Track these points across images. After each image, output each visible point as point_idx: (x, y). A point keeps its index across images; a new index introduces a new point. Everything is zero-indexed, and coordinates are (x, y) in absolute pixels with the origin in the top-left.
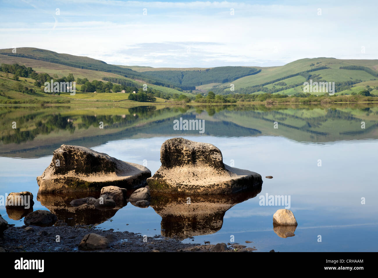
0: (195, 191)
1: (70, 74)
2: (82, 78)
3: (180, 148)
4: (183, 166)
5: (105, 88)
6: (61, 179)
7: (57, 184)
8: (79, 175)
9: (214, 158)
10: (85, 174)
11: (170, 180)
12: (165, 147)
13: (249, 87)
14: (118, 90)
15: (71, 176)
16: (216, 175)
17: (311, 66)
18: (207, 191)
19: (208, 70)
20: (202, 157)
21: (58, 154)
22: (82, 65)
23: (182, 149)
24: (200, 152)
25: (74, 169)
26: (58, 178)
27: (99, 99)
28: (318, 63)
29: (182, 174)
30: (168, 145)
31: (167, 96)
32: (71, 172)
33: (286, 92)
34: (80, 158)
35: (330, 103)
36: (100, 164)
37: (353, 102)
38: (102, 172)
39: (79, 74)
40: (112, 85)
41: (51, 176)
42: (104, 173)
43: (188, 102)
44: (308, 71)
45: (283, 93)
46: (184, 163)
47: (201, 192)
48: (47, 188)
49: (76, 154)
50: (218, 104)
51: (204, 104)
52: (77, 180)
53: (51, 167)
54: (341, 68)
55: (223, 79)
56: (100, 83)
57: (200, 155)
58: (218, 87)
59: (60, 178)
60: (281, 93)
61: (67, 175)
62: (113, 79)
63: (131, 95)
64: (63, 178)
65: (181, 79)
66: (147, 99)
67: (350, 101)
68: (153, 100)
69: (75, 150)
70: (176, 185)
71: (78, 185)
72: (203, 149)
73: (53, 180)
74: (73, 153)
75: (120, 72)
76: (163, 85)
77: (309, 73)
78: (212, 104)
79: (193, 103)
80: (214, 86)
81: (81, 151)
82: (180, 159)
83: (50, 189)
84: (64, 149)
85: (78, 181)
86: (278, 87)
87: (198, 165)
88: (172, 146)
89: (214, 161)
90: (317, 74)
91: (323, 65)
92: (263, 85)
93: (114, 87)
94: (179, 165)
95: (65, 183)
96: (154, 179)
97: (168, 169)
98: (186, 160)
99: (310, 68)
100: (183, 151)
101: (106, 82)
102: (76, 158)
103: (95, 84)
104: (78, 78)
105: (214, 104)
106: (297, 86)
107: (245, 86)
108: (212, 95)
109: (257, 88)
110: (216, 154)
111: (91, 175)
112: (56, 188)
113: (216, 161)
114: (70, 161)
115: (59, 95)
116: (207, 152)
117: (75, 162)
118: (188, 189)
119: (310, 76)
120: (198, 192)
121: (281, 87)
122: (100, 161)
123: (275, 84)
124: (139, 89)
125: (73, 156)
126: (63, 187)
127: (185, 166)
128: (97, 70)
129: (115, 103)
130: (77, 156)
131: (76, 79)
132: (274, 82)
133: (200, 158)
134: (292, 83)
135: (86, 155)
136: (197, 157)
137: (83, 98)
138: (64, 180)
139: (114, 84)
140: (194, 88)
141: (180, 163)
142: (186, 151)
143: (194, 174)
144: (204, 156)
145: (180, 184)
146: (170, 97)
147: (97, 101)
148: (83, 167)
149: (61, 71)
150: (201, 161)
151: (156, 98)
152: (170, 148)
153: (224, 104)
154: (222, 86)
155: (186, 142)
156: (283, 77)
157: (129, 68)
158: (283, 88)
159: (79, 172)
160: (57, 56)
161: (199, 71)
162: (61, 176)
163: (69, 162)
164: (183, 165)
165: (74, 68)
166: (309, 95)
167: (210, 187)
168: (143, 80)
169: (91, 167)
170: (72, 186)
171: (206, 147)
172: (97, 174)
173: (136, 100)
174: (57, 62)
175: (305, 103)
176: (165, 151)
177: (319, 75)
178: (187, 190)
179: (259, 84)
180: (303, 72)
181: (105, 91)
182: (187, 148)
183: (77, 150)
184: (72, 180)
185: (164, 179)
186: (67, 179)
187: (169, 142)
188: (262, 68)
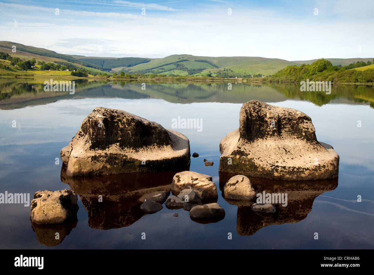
0: (297, 176)
1: (33, 58)
2: (41, 61)
3: (263, 115)
4: (266, 139)
5: (56, 68)
6: (100, 156)
7: (96, 163)
8: (125, 150)
9: (306, 129)
10: (133, 149)
11: (259, 159)
12: (246, 113)
13: (143, 70)
14: (64, 69)
15: (115, 152)
16: (313, 151)
17: (179, 59)
18: (313, 175)
19: (119, 59)
20: (288, 126)
21: (96, 120)
22: (41, 54)
23: (266, 115)
24: (286, 119)
25: (118, 141)
26: (97, 155)
27: (53, 74)
28: (183, 58)
29: (271, 150)
30: (248, 110)
31: (94, 74)
32: (114, 146)
33: (165, 73)
34: (127, 126)
35: (191, 80)
36: (151, 134)
37: (204, 80)
38: (154, 145)
39: (39, 59)
40: (60, 66)
41: (87, 152)
42: (156, 146)
43: (108, 77)
44: (177, 62)
45: (163, 74)
46: (268, 134)
47: (306, 177)
48: (82, 169)
49: (120, 120)
50: (127, 79)
51: (118, 79)
52: (124, 158)
53: (79, 137)
54: (195, 61)
55: (128, 65)
56: (52, 65)
57: (286, 124)
58: (125, 69)
59: (99, 154)
60: (162, 74)
61: (109, 151)
62: (60, 62)
63: (73, 72)
64: (103, 154)
65: (103, 64)
66: (83, 75)
67: (202, 80)
68: (86, 76)
69: (119, 116)
70: (271, 168)
71: (125, 164)
72: (290, 116)
73: (90, 158)
74: (116, 120)
75: (65, 58)
76: (92, 67)
77: (178, 63)
78: (123, 79)
79: (111, 78)
80: (123, 69)
81: (127, 117)
82: (263, 130)
83: (85, 170)
84: (103, 113)
85: (126, 159)
86: (160, 71)
87: (284, 137)
88: (254, 112)
89: (305, 132)
90: (182, 64)
91: (186, 58)
92: (152, 69)
93: (61, 67)
94: (262, 138)
95: (107, 162)
96: (233, 157)
97: (250, 143)
98: (270, 131)
99: (178, 60)
100: (266, 119)
101: (56, 64)
102: (121, 126)
103: (49, 65)
104: (38, 61)
105: (124, 79)
106: (171, 70)
107: (141, 69)
108: (123, 74)
109: (148, 70)
110: (307, 123)
111: (141, 150)
112: (94, 169)
113: (308, 131)
114: (113, 130)
115: (27, 71)
116: (294, 120)
117: (119, 132)
118: (288, 172)
119: (178, 65)
120: (302, 177)
121: (162, 71)
122: (152, 131)
123: (159, 69)
124: (77, 69)
125: (116, 124)
126: (104, 167)
127: (269, 138)
128: (50, 57)
129: (62, 77)
130: (122, 124)
131: (37, 61)
132: (158, 67)
133: (286, 128)
134: (168, 68)
135: (134, 122)
136: (282, 126)
137: (42, 74)
138: (106, 157)
139: (61, 65)
140: (111, 70)
141: (262, 135)
142: (270, 118)
143: (286, 151)
144: (290, 125)
145: (274, 165)
146: (96, 74)
147: (51, 75)
148: (130, 139)
149: (27, 56)
150: (287, 131)
151: (88, 74)
152: (251, 115)
153: (130, 79)
154: (127, 69)
155: (265, 106)
156: (163, 65)
157: (71, 56)
158: (163, 71)
159: (125, 146)
160: (25, 47)
161: (113, 59)
162: (100, 151)
163: (111, 132)
164: (267, 137)
165: (35, 55)
166: (178, 76)
167: (315, 170)
168: (79, 64)
169: (141, 139)
170: (115, 166)
171: (292, 113)
172: (148, 148)
173: (76, 76)
174: (25, 51)
175: (177, 80)
176: (246, 118)
177: (183, 65)
178: (287, 174)
179: (149, 68)
180: (175, 62)
181: (56, 70)
182: (272, 115)
183: (121, 115)
184: (116, 158)
185: (249, 157)
186: (110, 156)
187: (249, 106)
188: (151, 59)
